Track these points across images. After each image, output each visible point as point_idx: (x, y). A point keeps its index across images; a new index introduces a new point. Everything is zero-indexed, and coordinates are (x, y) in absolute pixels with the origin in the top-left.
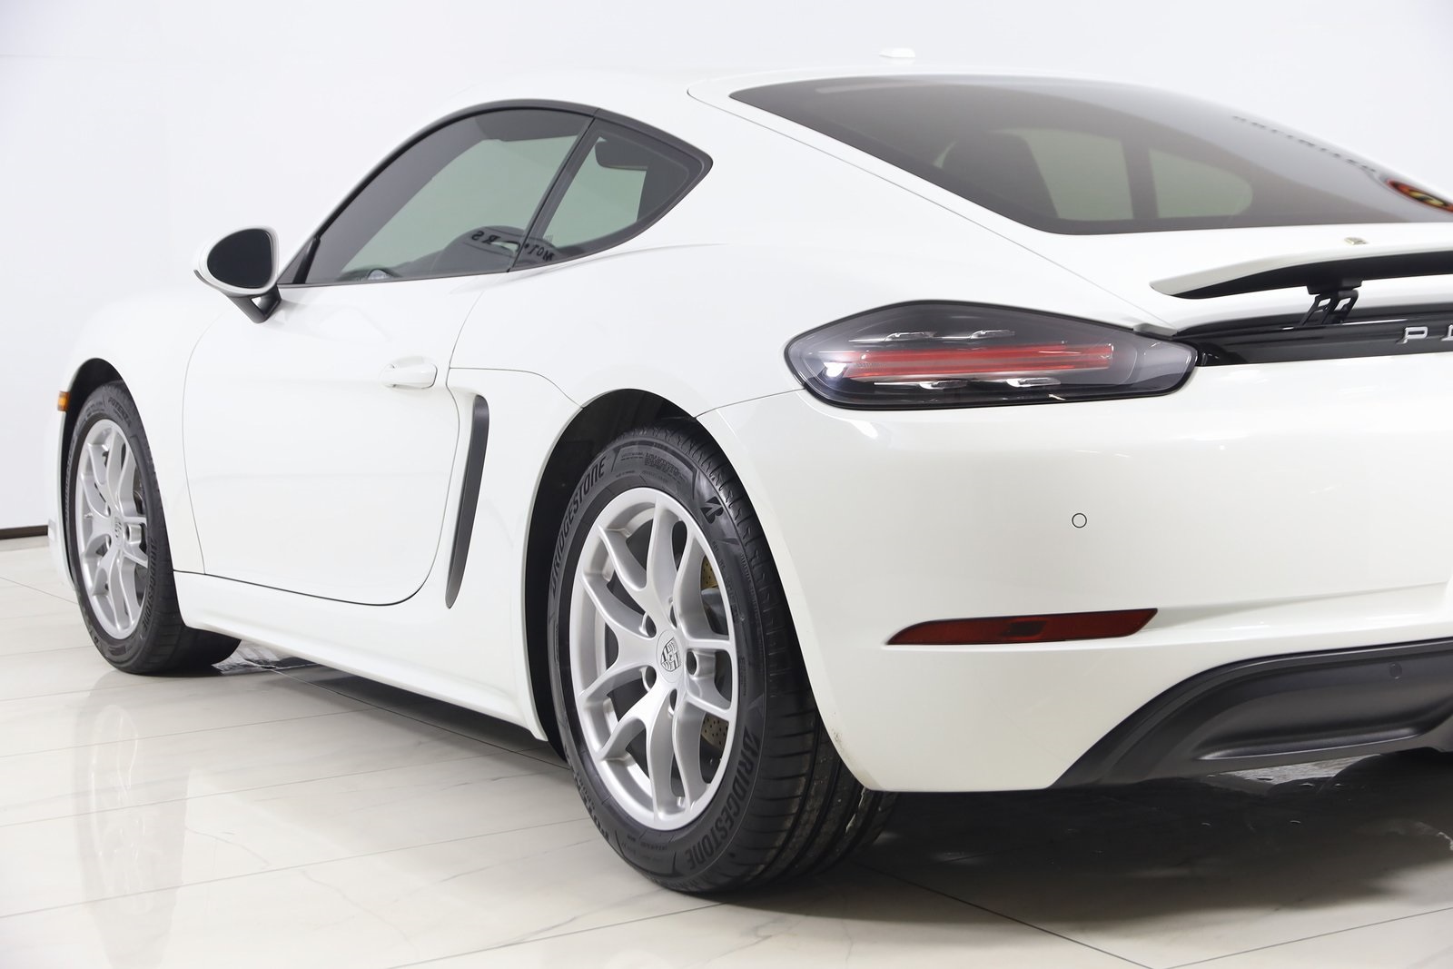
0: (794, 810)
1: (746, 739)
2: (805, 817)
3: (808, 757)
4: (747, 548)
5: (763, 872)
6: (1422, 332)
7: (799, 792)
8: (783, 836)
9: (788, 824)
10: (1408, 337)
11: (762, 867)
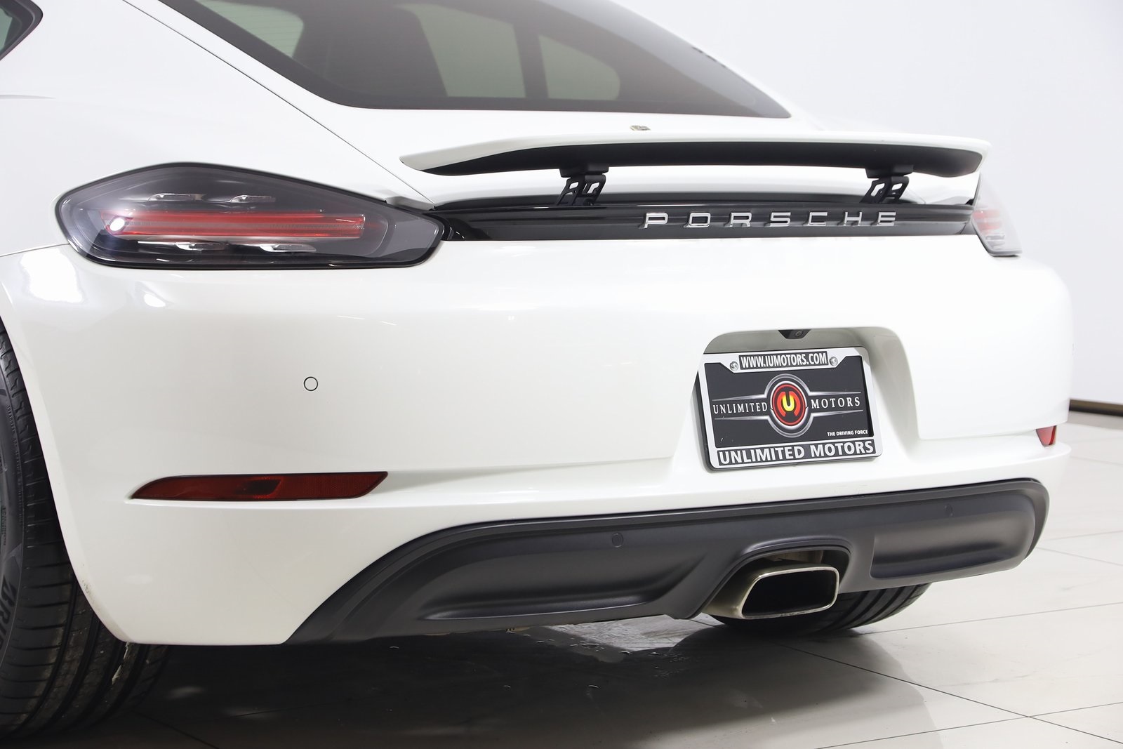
0: (53, 660)
1: (5, 588)
2: (65, 667)
3: (66, 607)
4: (14, 399)
5: (27, 721)
6: (663, 218)
7: (57, 642)
8: (43, 685)
9: (47, 673)
10: (648, 222)
11: (24, 716)
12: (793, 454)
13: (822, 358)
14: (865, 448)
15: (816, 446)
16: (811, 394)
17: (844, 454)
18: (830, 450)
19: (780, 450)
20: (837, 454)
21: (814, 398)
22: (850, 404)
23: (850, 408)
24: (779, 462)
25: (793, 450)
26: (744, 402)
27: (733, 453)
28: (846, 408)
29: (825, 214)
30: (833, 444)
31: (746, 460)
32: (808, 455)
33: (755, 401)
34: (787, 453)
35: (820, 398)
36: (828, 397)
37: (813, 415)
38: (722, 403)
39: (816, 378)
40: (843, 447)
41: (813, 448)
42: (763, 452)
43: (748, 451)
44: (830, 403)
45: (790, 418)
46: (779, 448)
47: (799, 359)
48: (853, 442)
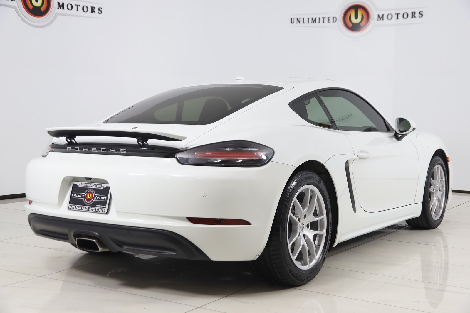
12: (85, 209)
13: (100, 186)
14: (103, 211)
15: (91, 208)
16: (95, 195)
17: (97, 211)
18: (94, 209)
19: (83, 207)
20: (95, 211)
21: (96, 196)
22: (104, 199)
23: (104, 200)
24: (82, 210)
25: (85, 208)
26: (79, 194)
27: (72, 206)
28: (102, 200)
29: (105, 149)
30: (95, 208)
31: (74, 208)
32: (88, 210)
33: (82, 194)
34: (84, 208)
35: (97, 196)
36: (99, 196)
37: (94, 200)
38: (75, 194)
39: (98, 191)
40: (97, 209)
41: (90, 208)
42: (79, 207)
43: (76, 206)
44: (99, 198)
45: (89, 200)
46: (83, 206)
47: (95, 185)
48: (100, 209)
